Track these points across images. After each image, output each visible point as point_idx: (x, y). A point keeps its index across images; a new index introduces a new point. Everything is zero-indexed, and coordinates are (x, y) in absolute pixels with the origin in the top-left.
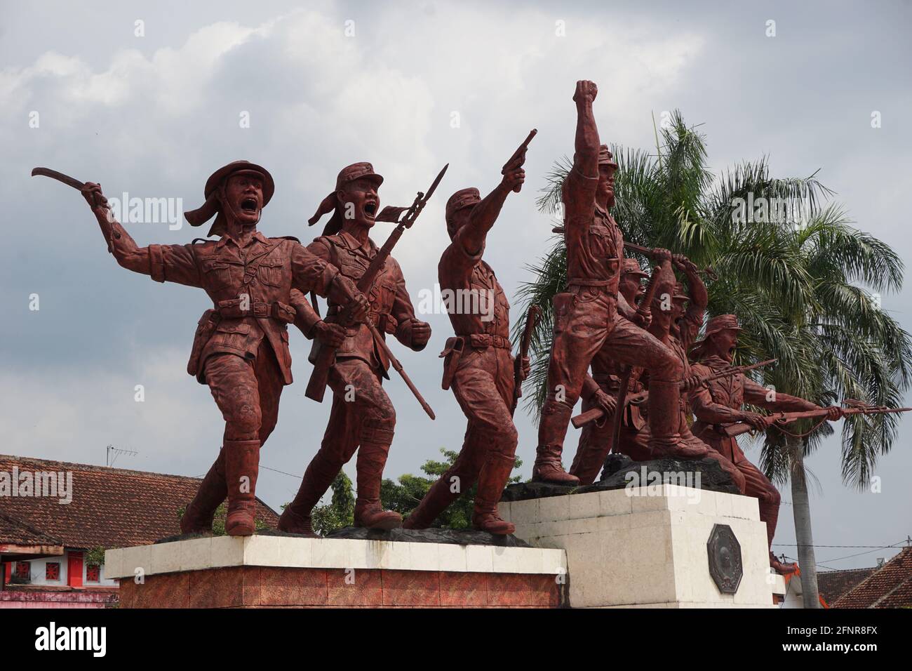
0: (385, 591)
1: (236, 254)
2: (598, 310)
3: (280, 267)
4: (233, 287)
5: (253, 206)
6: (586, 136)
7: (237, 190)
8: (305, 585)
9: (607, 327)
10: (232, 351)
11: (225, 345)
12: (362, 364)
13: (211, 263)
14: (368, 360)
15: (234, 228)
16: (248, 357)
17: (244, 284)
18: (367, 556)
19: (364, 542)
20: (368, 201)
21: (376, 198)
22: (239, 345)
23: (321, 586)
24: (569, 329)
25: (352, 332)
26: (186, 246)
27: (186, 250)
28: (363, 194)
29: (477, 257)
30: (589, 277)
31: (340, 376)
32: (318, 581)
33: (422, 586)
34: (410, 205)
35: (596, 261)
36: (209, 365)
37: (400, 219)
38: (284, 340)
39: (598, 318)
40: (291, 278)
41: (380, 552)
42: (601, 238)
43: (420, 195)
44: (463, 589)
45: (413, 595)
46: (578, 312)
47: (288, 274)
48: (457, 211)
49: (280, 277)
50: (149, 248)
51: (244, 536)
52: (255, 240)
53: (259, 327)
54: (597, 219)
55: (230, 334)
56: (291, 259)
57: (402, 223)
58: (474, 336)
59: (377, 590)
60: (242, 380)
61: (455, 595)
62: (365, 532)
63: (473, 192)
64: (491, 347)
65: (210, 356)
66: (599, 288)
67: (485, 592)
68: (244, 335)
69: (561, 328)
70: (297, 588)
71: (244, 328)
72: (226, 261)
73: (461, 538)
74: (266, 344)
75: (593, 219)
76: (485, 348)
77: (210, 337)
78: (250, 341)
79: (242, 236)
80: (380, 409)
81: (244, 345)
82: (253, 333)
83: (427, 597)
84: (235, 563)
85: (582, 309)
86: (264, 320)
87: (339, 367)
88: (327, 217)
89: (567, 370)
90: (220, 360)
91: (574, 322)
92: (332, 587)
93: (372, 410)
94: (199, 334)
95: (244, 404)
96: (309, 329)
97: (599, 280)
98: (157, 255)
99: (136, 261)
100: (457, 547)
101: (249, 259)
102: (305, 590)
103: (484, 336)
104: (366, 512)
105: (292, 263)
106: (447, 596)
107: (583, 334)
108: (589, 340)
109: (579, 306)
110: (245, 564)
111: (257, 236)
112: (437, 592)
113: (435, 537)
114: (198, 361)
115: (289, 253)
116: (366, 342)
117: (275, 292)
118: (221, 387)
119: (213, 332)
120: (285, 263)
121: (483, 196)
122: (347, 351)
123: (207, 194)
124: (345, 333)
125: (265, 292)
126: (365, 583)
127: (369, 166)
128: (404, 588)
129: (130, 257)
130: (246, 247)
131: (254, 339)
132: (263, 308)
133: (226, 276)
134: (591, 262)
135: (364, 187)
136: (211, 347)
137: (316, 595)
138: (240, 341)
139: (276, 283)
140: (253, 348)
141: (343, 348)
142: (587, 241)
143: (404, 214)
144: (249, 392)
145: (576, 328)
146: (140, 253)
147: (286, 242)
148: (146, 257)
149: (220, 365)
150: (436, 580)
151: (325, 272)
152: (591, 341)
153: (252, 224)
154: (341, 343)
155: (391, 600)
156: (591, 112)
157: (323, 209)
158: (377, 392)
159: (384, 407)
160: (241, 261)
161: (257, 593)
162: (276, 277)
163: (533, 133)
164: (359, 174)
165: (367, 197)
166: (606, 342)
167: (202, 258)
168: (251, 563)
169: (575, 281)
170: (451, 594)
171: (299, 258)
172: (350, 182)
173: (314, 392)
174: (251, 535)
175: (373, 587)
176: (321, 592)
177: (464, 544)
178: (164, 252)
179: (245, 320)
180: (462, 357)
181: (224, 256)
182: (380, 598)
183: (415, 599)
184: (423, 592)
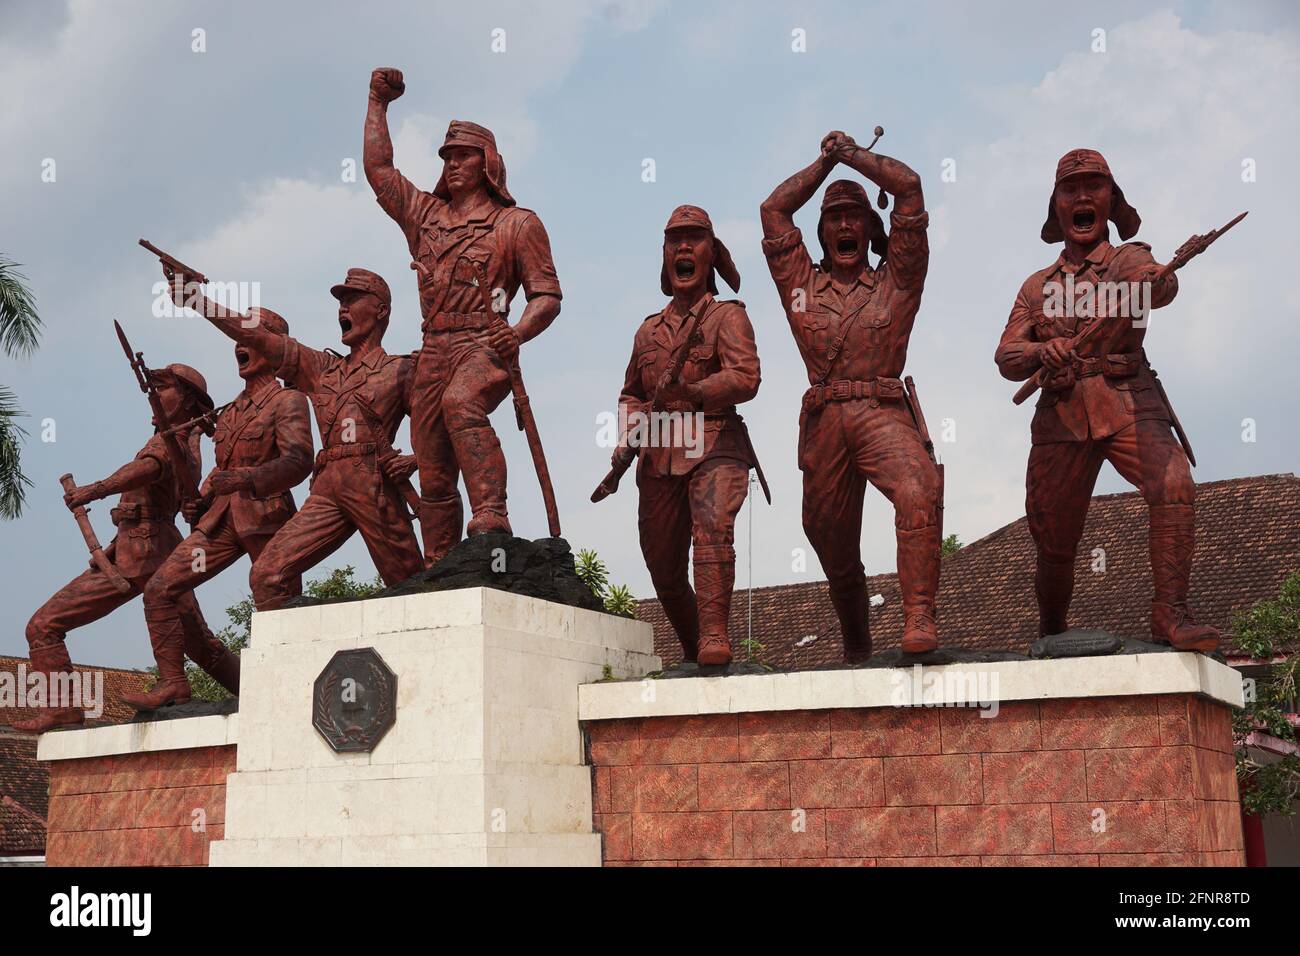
0: (160, 772)
8: (93, 774)
23: (107, 773)
32: (105, 768)
45: (186, 775)
59: (152, 773)
70: (87, 777)
83: (200, 776)
92: (115, 773)
100: (219, 718)
102: (93, 778)
112: (210, 769)
126: (143, 767)
128: (179, 767)
137: (102, 781)
150: (211, 757)
155: (165, 782)
161: (59, 785)
175: (150, 769)
176: (106, 778)
182: (154, 778)
183: (188, 778)
184: (196, 771)
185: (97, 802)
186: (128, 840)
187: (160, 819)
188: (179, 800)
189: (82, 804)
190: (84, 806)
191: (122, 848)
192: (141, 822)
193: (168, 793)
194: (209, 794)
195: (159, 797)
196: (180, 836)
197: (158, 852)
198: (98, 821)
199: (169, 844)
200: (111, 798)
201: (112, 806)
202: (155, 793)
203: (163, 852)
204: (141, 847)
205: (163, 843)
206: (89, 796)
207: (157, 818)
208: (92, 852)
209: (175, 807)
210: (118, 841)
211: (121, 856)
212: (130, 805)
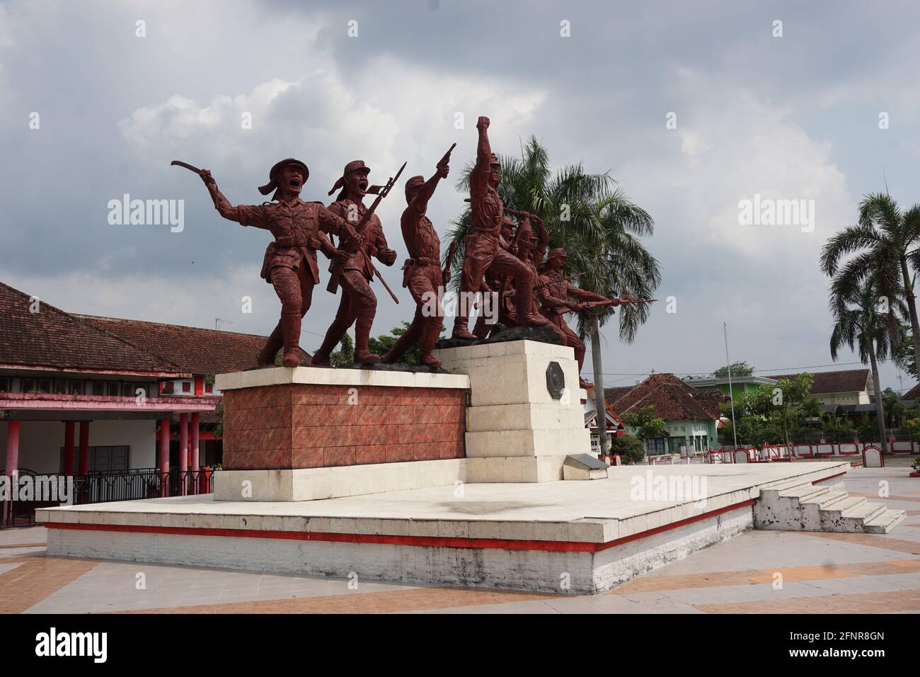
0: (371, 397)
1: (287, 211)
2: (489, 244)
3: (312, 218)
4: (286, 229)
5: (298, 184)
6: (483, 148)
7: (288, 175)
8: (326, 394)
9: (493, 254)
10: (286, 265)
11: (282, 262)
12: (358, 273)
13: (274, 216)
14: (362, 271)
15: (287, 197)
16: (295, 268)
17: (292, 228)
18: (361, 378)
19: (360, 370)
20: (362, 182)
21: (366, 180)
22: (289, 261)
23: (335, 394)
24: (473, 255)
25: (353, 255)
26: (260, 206)
27: (259, 209)
28: (359, 178)
29: (422, 214)
30: (484, 226)
31: (346, 279)
32: (333, 391)
33: (391, 395)
34: (385, 185)
35: (488, 217)
36: (273, 273)
37: (380, 192)
38: (315, 259)
39: (489, 249)
40: (318, 224)
41: (368, 376)
42: (491, 205)
43: (391, 179)
44: (413, 396)
45: (386, 399)
46: (478, 246)
47: (317, 222)
48: (412, 188)
49: (312, 224)
50: (238, 207)
51: (293, 367)
52: (298, 203)
53: (301, 252)
54: (489, 194)
55: (285, 256)
56: (319, 213)
57: (381, 195)
58: (421, 258)
59: (366, 397)
60: (291, 281)
61: (409, 399)
62: (360, 365)
63: (420, 178)
64: (430, 265)
65: (274, 268)
66: (489, 232)
67: (425, 398)
68: (292, 256)
69: (469, 254)
70: (322, 396)
71: (292, 252)
72: (282, 215)
73: (412, 370)
74: (305, 261)
75: (487, 194)
76: (426, 265)
77: (273, 257)
78: (296, 260)
79: (291, 201)
80: (368, 298)
81: (292, 262)
82: (298, 255)
83: (394, 401)
84: (287, 381)
85: (480, 244)
86: (303, 248)
87: (345, 274)
88: (339, 191)
89: (471, 277)
90: (279, 270)
91: (475, 251)
92: (341, 395)
93: (364, 299)
94: (267, 255)
95: (292, 294)
96: (329, 253)
97: (490, 227)
98: (243, 211)
99: (230, 214)
100: (411, 374)
101: (295, 214)
102: (326, 397)
103: (426, 258)
104: (360, 355)
105: (319, 216)
106: (405, 400)
107: (480, 258)
108: (484, 261)
109: (479, 242)
110: (293, 382)
111: (299, 201)
112: (399, 398)
113: (398, 368)
114: (267, 270)
115: (317, 211)
116: (360, 261)
117: (310, 232)
118: (280, 285)
119: (275, 254)
120: (315, 216)
121: (426, 180)
122: (350, 266)
123: (271, 177)
124: (349, 256)
125: (304, 232)
126: (359, 393)
127: (362, 163)
128: (381, 396)
129: (227, 212)
130: (293, 207)
131: (298, 259)
132: (302, 241)
133: (282, 223)
134: (485, 218)
135: (359, 174)
136: (274, 263)
137: (333, 400)
138: (290, 259)
139: (310, 227)
140: (297, 264)
141: (348, 264)
142: (483, 206)
143: (382, 189)
144: (295, 288)
145: (477, 254)
146: (233, 210)
147: (316, 204)
148: (237, 212)
149: (279, 273)
150: (399, 392)
151: (338, 222)
152: (485, 262)
153: (297, 194)
154: (347, 261)
155: (374, 402)
156: (486, 134)
157: (337, 186)
158: (366, 288)
159: (371, 297)
160: (291, 215)
161: (300, 398)
162: (310, 224)
163: (454, 145)
164: (357, 167)
165: (361, 180)
166: (493, 263)
167: (269, 213)
168: (297, 382)
169: (477, 228)
170: (406, 399)
171: (323, 214)
172: (352, 171)
173: (332, 288)
174: (296, 366)
175: (364, 395)
176: (336, 397)
177: (414, 372)
178: (247, 209)
179: (293, 248)
180: (414, 269)
181: (280, 212)
182: (368, 401)
183: (387, 402)
184: (391, 398)
185: (330, 410)
186: (353, 431)
187: (373, 421)
188: (383, 411)
189: (319, 411)
190: (321, 412)
191: (350, 435)
192: (361, 422)
193: (376, 408)
194: (399, 409)
195: (371, 410)
196: (386, 429)
197: (373, 437)
198: (332, 421)
199: (379, 434)
200: (341, 408)
201: (341, 413)
202: (367, 408)
203: (376, 438)
204: (362, 435)
205: (376, 433)
206: (324, 407)
207: (370, 420)
208: (329, 438)
209: (381, 415)
210: (346, 432)
211: (349, 440)
212: (353, 413)
